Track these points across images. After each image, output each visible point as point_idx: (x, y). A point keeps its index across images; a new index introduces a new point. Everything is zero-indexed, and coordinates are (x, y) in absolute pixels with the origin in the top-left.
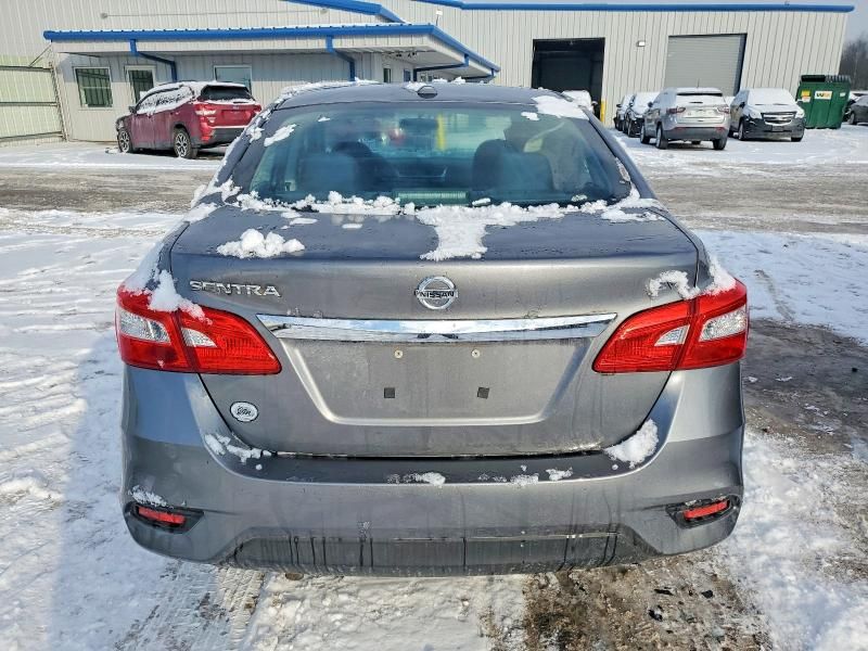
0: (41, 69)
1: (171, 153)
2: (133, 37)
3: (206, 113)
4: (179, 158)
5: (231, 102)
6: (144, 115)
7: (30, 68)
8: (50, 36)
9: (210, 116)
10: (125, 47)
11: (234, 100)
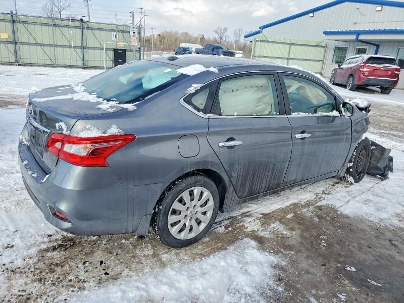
0: (321, 46)
1: (344, 86)
2: (358, 33)
3: (365, 69)
4: (347, 89)
5: (381, 66)
6: (342, 68)
7: (317, 46)
8: (326, 33)
9: (366, 71)
10: (353, 37)
11: (384, 65)
